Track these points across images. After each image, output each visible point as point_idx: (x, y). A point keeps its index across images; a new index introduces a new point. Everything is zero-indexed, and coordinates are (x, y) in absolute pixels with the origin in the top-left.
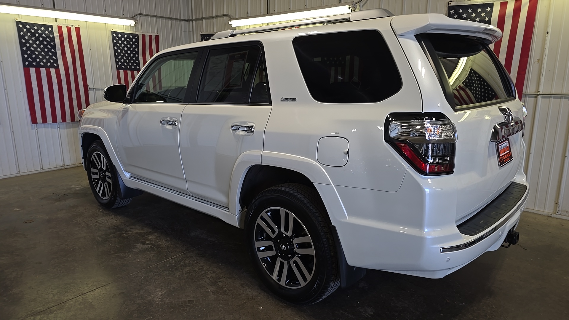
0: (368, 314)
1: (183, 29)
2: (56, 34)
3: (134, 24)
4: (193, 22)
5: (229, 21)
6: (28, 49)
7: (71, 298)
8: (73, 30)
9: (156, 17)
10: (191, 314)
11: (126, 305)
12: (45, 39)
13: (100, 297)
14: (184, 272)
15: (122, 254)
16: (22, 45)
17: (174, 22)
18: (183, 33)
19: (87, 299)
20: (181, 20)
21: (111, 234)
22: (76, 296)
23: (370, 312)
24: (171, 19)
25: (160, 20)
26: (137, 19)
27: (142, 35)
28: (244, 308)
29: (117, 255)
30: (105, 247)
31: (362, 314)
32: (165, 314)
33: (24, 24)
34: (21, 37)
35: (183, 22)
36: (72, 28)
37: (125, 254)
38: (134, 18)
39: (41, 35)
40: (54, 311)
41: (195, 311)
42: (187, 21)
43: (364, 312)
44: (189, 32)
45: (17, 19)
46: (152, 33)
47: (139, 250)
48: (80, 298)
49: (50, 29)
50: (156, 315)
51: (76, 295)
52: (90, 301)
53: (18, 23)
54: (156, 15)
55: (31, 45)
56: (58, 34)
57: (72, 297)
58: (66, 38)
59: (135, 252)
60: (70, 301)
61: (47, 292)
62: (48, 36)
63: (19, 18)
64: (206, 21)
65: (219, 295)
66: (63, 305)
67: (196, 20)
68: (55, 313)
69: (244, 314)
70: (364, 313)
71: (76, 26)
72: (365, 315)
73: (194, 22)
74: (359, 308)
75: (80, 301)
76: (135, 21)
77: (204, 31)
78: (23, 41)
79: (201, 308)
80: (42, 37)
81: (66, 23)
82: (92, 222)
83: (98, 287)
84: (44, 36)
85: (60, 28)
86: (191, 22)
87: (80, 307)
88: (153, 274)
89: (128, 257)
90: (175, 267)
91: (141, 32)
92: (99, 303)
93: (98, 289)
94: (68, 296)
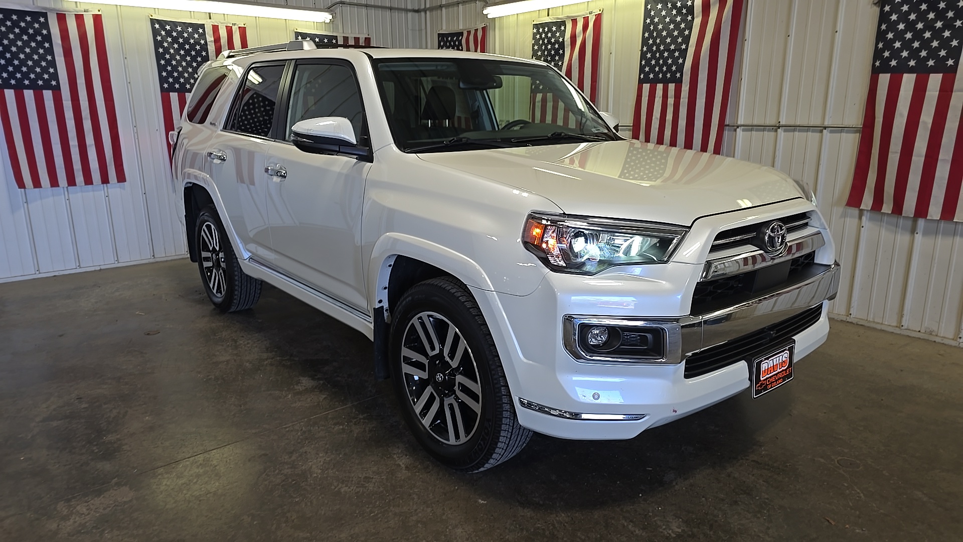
0: (671, 531)
1: (410, 27)
2: (210, 38)
3: (330, 20)
4: (426, 13)
5: (483, 8)
6: (168, 62)
7: (187, 457)
8: (236, 31)
9: (366, 6)
10: (365, 499)
11: (266, 474)
12: (192, 47)
13: (231, 458)
14: (367, 429)
15: (277, 392)
16: (159, 57)
17: (396, 14)
18: (410, 32)
19: (211, 459)
20: (407, 10)
21: (267, 359)
22: (196, 454)
23: (675, 527)
24: (391, 10)
25: (372, 11)
26: (336, 11)
27: (343, 37)
28: (452, 498)
29: (269, 392)
30: (254, 379)
31: (661, 530)
32: (323, 496)
33: (162, 24)
34: (157, 44)
35: (410, 14)
36: (234, 28)
37: (281, 392)
38: (331, 10)
39: (186, 41)
40: (159, 474)
41: (373, 495)
42: (418, 11)
43: (664, 527)
44: (420, 30)
45: (152, 16)
46: (359, 33)
47: (304, 388)
48: (200, 458)
49: (201, 31)
50: (310, 496)
51: (195, 452)
52: (214, 462)
53: (153, 22)
54: (366, 3)
55: (173, 57)
56: (213, 39)
57: (190, 454)
58: (224, 45)
59: (298, 390)
60: (185, 460)
61: (156, 444)
62: (197, 42)
63: (155, 13)
64: (447, 10)
65: (416, 472)
66: (174, 466)
67: (432, 9)
68: (159, 477)
69: (451, 508)
70: (664, 529)
71: (240, 24)
72: (666, 533)
73: (428, 13)
74: (656, 519)
75: (200, 462)
76: (332, 14)
77: (444, 28)
78: (161, 50)
79: (382, 492)
80: (189, 43)
81: (225, 20)
82: (242, 338)
83: (230, 443)
84: (192, 41)
85: (215, 29)
86: (423, 14)
87: (198, 471)
88: (319, 427)
89: (286, 398)
90: (355, 420)
91: (342, 32)
92: (227, 468)
93: (229, 446)
94: (183, 452)
